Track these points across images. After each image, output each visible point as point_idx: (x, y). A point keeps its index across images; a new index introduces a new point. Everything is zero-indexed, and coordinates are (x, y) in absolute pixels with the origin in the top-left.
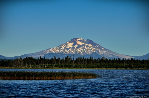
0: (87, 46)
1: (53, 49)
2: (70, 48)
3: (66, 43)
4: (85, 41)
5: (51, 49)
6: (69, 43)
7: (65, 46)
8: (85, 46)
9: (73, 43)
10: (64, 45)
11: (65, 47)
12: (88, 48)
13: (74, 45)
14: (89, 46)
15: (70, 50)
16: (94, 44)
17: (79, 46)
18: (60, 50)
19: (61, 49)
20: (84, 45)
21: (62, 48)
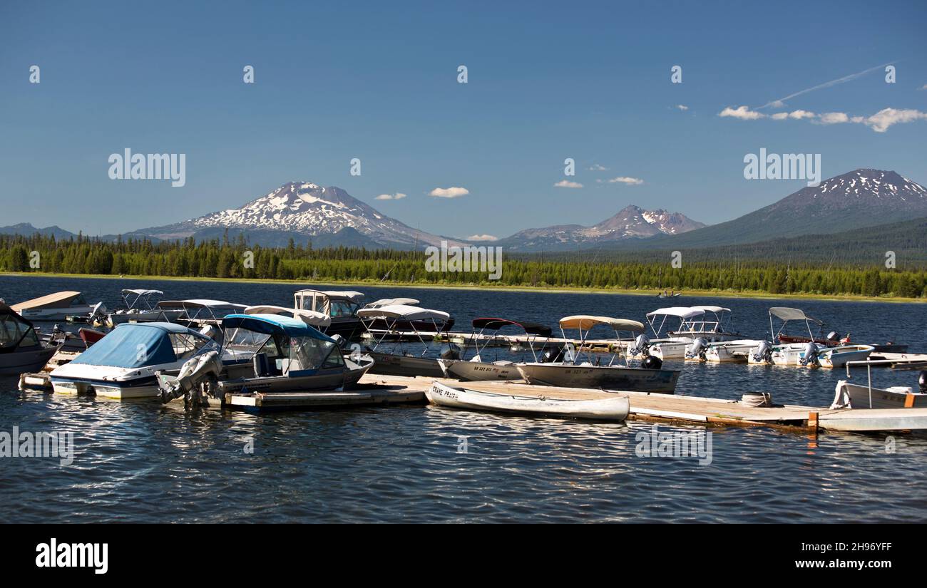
0: (328, 207)
1: (226, 214)
2: (277, 211)
3: (267, 196)
4: (324, 190)
5: (218, 213)
6: (275, 197)
7: (261, 206)
8: (323, 207)
9: (286, 198)
10: (257, 204)
11: (261, 211)
12: (332, 212)
13: (290, 203)
14: (334, 207)
15: (277, 217)
16: (351, 202)
17: (305, 207)
18: (246, 217)
19: (250, 214)
20: (318, 205)
21: (252, 211)
